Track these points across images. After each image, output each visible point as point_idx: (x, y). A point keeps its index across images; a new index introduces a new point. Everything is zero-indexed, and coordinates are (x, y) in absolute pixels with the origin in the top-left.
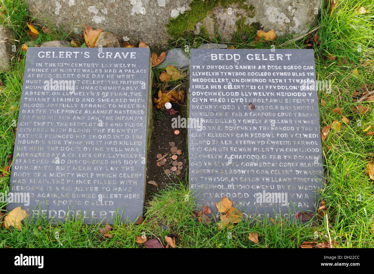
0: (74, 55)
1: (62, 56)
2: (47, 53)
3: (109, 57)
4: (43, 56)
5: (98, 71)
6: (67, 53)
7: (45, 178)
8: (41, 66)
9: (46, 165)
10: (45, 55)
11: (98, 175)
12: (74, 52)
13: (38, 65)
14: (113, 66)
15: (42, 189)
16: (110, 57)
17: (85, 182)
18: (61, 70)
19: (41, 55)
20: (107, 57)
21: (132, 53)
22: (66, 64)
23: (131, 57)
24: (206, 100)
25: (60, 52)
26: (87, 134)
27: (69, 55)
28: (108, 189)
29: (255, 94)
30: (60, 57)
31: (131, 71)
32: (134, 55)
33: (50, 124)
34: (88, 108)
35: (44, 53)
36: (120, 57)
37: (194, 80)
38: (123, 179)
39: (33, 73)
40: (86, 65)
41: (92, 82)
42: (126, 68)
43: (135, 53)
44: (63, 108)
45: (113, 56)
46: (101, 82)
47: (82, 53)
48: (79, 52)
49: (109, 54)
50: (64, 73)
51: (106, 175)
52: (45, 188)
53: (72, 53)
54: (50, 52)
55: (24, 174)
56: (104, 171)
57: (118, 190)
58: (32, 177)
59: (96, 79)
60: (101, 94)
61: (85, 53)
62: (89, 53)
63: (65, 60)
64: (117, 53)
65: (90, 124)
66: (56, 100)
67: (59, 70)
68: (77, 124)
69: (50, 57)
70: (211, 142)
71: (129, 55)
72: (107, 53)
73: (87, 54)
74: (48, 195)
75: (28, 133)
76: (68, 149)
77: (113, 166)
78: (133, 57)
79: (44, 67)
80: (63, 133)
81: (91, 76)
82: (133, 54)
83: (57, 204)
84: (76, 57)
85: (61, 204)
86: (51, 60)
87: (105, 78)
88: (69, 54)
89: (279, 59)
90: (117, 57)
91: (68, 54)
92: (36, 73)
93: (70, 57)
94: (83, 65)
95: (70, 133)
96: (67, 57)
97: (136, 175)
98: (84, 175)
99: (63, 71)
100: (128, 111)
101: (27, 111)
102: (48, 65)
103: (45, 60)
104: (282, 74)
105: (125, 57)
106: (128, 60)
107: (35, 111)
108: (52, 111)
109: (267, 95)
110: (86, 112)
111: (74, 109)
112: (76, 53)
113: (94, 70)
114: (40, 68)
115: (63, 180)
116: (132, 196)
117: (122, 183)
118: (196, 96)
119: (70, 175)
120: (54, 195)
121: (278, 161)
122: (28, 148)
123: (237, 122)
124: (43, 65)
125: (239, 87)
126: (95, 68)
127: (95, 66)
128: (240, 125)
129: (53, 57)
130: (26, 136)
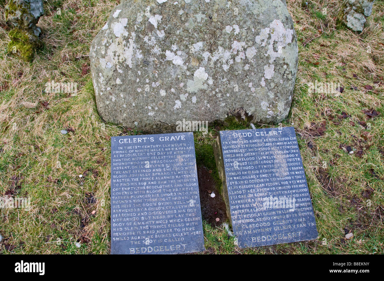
0: (143, 140)
1: (135, 141)
2: (125, 139)
3: (167, 140)
4: (123, 142)
5: (161, 149)
6: (138, 139)
7: (135, 226)
9: (134, 217)
10: (124, 141)
11: (171, 221)
12: (143, 138)
13: (120, 148)
14: (171, 146)
15: (134, 234)
16: (168, 140)
17: (163, 226)
18: (136, 151)
19: (121, 141)
20: (166, 140)
21: (182, 136)
22: (138, 146)
23: (182, 139)
25: (134, 139)
26: (160, 194)
27: (140, 140)
28: (179, 230)
29: (264, 158)
30: (134, 142)
31: (183, 148)
33: (133, 189)
34: (158, 176)
35: (123, 140)
36: (175, 140)
37: (225, 152)
38: (188, 222)
39: (117, 154)
40: (152, 146)
41: (158, 157)
42: (179, 147)
43: (184, 136)
44: (141, 177)
45: (169, 139)
46: (164, 158)
47: (148, 138)
49: (167, 138)
50: (138, 152)
51: (176, 221)
52: (136, 234)
54: (127, 139)
55: (120, 224)
56: (174, 218)
57: (185, 230)
58: (126, 226)
59: (160, 156)
60: (165, 166)
61: (151, 138)
63: (137, 144)
64: (172, 137)
65: (161, 187)
66: (135, 171)
67: (134, 151)
68: (151, 187)
69: (127, 142)
70: (242, 192)
71: (180, 137)
72: (166, 137)
73: (152, 139)
74: (139, 238)
75: (119, 195)
76: (147, 205)
77: (181, 214)
78: (183, 139)
79: (124, 149)
80: (143, 194)
81: (156, 154)
82: (183, 137)
84: (145, 141)
86: (128, 145)
87: (166, 155)
88: (140, 139)
89: (275, 134)
90: (173, 140)
91: (139, 140)
92: (119, 154)
93: (141, 142)
94: (150, 147)
95: (148, 194)
96: (139, 142)
97: (197, 219)
98: (161, 222)
99: (137, 152)
100: (185, 175)
101: (116, 181)
102: (127, 148)
103: (124, 145)
104: (278, 144)
105: (178, 139)
106: (180, 141)
107: (122, 180)
108: (134, 180)
109: (271, 158)
110: (157, 178)
111: (148, 177)
112: (145, 138)
113: (158, 149)
114: (121, 150)
115: (147, 226)
116: (196, 233)
117: (188, 224)
118: (228, 162)
119: (152, 223)
120: (143, 237)
122: (120, 206)
123: (256, 177)
124: (123, 148)
125: (254, 154)
126: (159, 148)
127: (158, 146)
128: (258, 179)
129: (130, 142)
130: (118, 198)
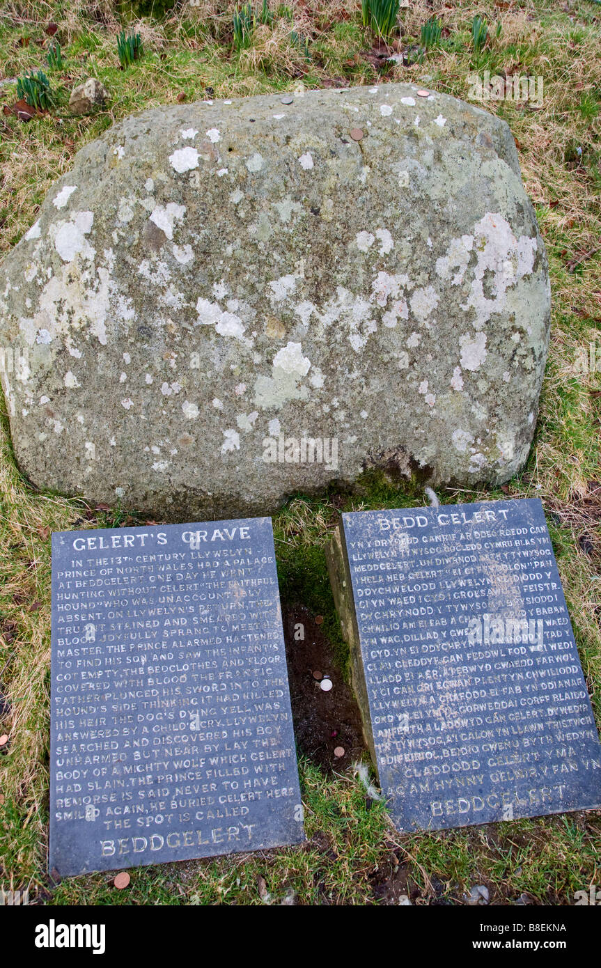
0: (137, 541)
1: (117, 544)
2: (89, 540)
3: (201, 539)
4: (83, 547)
5: (187, 565)
6: (125, 537)
7: (116, 777)
8: (81, 565)
9: (115, 751)
10: (86, 544)
11: (214, 761)
12: (138, 536)
13: (75, 563)
14: (212, 555)
15: (112, 799)
16: (205, 540)
17: (191, 776)
18: (118, 570)
19: (79, 544)
20: (199, 540)
21: (241, 529)
22: (126, 558)
23: (242, 537)
24: (382, 602)
25: (113, 537)
26: (183, 686)
27: (130, 542)
28: (235, 785)
29: (462, 583)
30: (114, 546)
31: (246, 561)
32: (246, 533)
33: (111, 674)
34: (177, 638)
35: (84, 541)
36: (222, 538)
37: (357, 569)
38: (259, 762)
39: (69, 579)
40: (163, 558)
41: (177, 588)
42: (234, 558)
43: (248, 528)
44: (132, 641)
45: (209, 537)
46: (193, 587)
47: (152, 535)
48: (147, 535)
49: (202, 534)
50: (125, 575)
51: (228, 759)
52: (119, 798)
53: (135, 537)
54: (94, 539)
55: (77, 774)
56: (222, 752)
57: (252, 783)
58: (91, 778)
59: (185, 582)
60: (197, 609)
61: (158, 536)
62: (165, 535)
63: (122, 551)
64: (216, 531)
65: (186, 667)
66: (116, 626)
67: (115, 570)
68: (160, 669)
69: (95, 548)
70: (403, 677)
71: (238, 532)
72: (198, 532)
73: (162, 536)
74: (127, 810)
75: (74, 693)
76: (150, 717)
77: (240, 740)
78: (245, 536)
79: (86, 567)
80: (138, 689)
81: (173, 578)
82: (244, 531)
83: (145, 824)
84: (143, 544)
85: (153, 824)
86: (99, 554)
87: (199, 579)
88: (129, 539)
89: (491, 519)
90: (217, 538)
91: (128, 541)
92: (73, 579)
93: (132, 545)
94: (158, 558)
95: (151, 688)
96: (126, 546)
97: (283, 753)
98: (187, 764)
99: (122, 572)
100: (250, 635)
101: (66, 653)
102: (94, 563)
103: (88, 553)
104: (498, 545)
105: (231, 538)
106: (236, 543)
107: (81, 652)
108: (113, 649)
109: (481, 583)
110: (175, 644)
111: (152, 640)
112: (142, 536)
113: (178, 565)
114: (78, 569)
115: (150, 776)
116: (280, 793)
117: (258, 769)
118: (364, 598)
119: (162, 766)
120: (138, 808)
121: (517, 696)
122: (76, 724)
123: (441, 636)
124: (85, 563)
125: (434, 573)
126: (180, 560)
127: (179, 557)
128: (445, 640)
129: (101, 547)
130: (70, 700)
